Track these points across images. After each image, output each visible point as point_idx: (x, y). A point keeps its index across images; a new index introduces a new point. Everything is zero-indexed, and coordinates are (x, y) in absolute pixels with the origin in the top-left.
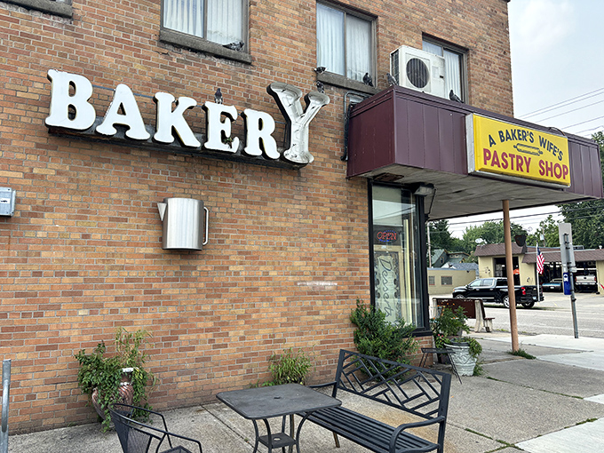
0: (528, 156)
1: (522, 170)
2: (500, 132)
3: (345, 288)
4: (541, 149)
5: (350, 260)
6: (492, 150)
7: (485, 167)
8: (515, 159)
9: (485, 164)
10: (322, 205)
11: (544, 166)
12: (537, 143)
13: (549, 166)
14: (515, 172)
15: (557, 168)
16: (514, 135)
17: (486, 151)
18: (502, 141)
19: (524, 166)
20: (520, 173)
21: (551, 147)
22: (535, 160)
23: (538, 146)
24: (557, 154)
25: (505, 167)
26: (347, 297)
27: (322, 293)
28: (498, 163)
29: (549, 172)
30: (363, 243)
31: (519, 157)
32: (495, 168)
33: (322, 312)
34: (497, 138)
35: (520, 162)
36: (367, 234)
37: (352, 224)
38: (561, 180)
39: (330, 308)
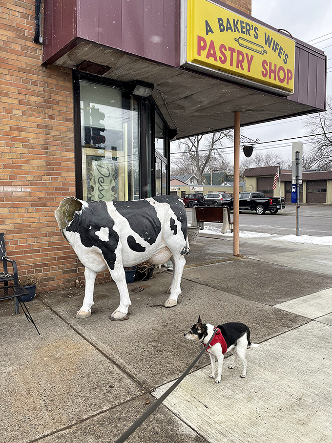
0: (250, 53)
1: (242, 68)
2: (220, 20)
3: (42, 195)
4: (266, 47)
5: (48, 164)
6: (208, 38)
7: (198, 58)
8: (235, 55)
9: (199, 54)
10: (7, 95)
11: (268, 68)
12: (261, 41)
13: (273, 68)
14: (234, 68)
15: (281, 72)
16: (235, 26)
17: (200, 39)
18: (222, 30)
19: (245, 64)
20: (239, 71)
21: (276, 47)
22: (258, 59)
23: (263, 44)
24: (283, 56)
25: (223, 62)
26: (45, 205)
27: (8, 200)
28: (214, 56)
29: (273, 75)
30: (65, 145)
31: (239, 53)
32: (211, 61)
33: (8, 221)
34: (215, 26)
35: (241, 58)
36: (72, 135)
37: (50, 122)
38: (284, 85)
39: (21, 217)
